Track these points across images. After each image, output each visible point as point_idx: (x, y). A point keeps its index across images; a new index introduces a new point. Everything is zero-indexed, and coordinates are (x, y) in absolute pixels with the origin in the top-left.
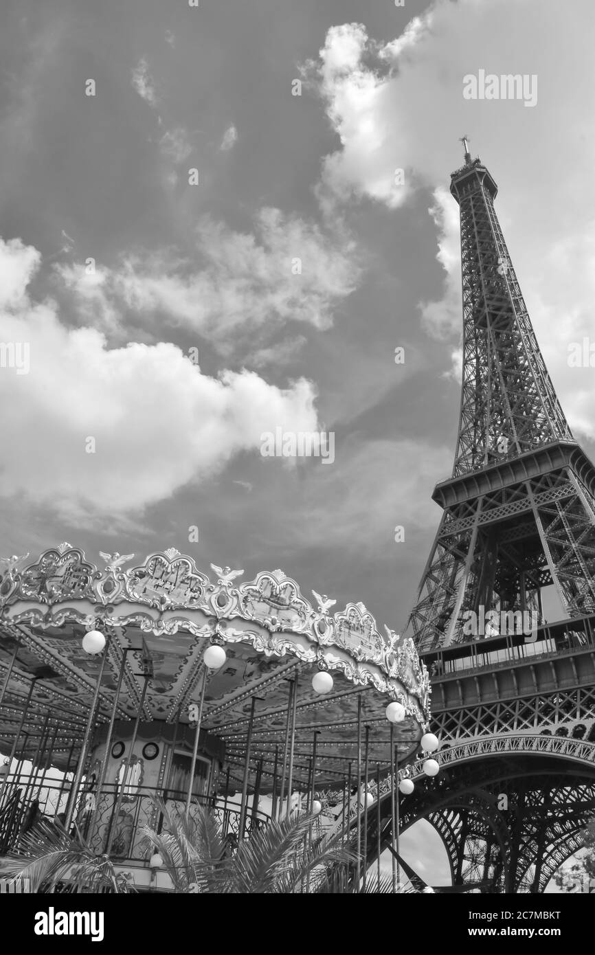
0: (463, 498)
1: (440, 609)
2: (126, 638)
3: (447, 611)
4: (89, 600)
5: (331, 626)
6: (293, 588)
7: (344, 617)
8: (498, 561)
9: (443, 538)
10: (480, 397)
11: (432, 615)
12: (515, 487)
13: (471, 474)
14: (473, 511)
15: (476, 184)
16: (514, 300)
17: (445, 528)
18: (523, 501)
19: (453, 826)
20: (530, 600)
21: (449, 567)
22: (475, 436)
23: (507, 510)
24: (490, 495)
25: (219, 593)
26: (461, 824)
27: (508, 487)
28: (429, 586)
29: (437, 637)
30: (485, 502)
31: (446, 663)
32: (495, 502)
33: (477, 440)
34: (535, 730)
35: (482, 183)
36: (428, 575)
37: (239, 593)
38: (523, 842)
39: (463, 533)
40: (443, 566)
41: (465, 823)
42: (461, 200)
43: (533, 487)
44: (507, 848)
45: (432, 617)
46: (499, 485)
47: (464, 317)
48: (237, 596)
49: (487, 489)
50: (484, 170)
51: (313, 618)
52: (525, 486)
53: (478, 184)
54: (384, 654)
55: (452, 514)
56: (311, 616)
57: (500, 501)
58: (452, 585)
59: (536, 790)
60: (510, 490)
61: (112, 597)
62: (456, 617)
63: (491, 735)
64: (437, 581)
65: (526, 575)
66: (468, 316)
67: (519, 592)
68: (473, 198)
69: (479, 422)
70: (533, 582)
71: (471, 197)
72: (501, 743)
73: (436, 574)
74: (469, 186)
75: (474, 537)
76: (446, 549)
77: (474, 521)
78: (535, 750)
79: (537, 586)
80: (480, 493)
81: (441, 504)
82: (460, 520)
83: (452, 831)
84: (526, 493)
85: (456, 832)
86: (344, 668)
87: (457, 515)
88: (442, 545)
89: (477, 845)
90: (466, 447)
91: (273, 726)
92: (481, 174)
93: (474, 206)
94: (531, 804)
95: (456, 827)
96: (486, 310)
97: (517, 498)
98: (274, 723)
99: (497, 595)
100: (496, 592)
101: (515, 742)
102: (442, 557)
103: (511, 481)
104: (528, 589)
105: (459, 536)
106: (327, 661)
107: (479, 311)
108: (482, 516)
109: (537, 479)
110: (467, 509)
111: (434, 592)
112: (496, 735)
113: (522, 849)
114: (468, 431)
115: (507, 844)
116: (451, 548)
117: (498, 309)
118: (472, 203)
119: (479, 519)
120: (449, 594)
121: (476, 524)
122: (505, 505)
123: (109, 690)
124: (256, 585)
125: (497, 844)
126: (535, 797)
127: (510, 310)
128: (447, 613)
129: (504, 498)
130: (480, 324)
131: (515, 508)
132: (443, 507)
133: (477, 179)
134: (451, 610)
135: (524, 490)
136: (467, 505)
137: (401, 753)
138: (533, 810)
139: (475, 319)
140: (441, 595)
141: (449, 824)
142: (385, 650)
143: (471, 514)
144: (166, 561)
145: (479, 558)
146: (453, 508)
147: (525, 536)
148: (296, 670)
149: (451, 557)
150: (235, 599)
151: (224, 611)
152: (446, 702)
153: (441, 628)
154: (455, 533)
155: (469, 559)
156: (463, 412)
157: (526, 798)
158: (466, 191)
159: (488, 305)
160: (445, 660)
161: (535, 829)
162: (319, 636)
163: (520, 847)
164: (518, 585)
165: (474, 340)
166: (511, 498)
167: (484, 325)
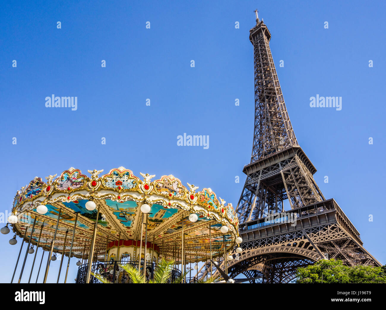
0: (254, 171)
1: (246, 210)
2: (107, 206)
3: (249, 210)
4: (86, 190)
5: (197, 197)
6: (178, 182)
7: (202, 194)
8: (268, 192)
9: (247, 186)
10: (262, 131)
11: (243, 212)
12: (274, 165)
13: (258, 162)
14: (258, 175)
15: (261, 34)
16: (277, 89)
17: (248, 182)
18: (278, 170)
19: (251, 275)
20: (279, 205)
21: (249, 195)
22: (259, 147)
23: (271, 174)
24: (265, 169)
25: (145, 184)
26: (254, 274)
27: (272, 165)
28: (242, 202)
29: (245, 219)
30: (263, 171)
31: (248, 227)
32: (267, 171)
33: (260, 149)
34: (280, 245)
35: (264, 34)
36: (242, 198)
37: (153, 184)
38: (275, 278)
39: (254, 183)
40: (247, 195)
41: (255, 274)
42: (254, 43)
43: (282, 165)
44: (269, 280)
45: (243, 213)
46: (268, 165)
47: (255, 98)
48: (153, 185)
49: (264, 166)
50: (265, 27)
51: (188, 194)
52: (278, 164)
53: (262, 34)
54: (220, 208)
55: (250, 177)
56: (187, 193)
57: (269, 171)
58: (250, 201)
59: (279, 263)
60: (273, 166)
61: (96, 188)
62: (252, 212)
63: (264, 247)
64: (245, 200)
65: (278, 196)
66: (257, 98)
67: (275, 202)
68: (260, 42)
69: (261, 142)
70: (280, 199)
71: (259, 41)
72: (267, 250)
73: (244, 198)
74: (258, 35)
75: (258, 185)
76: (248, 189)
77: (259, 179)
78: (279, 251)
79: (282, 200)
80: (261, 168)
81: (246, 173)
82: (253, 179)
83: (251, 276)
84: (279, 167)
85: (252, 276)
86: (203, 213)
87: (252, 177)
88: (247, 188)
89: (260, 280)
90: (256, 151)
91: (177, 239)
92: (263, 29)
93: (260, 46)
94: (277, 267)
95: (252, 275)
96: (265, 94)
97: (275, 169)
98: (177, 238)
99: (267, 204)
100: (266, 203)
101: (272, 249)
102: (247, 192)
103: (273, 163)
104: (278, 201)
105: (253, 184)
106: (195, 210)
107: (261, 95)
108: (262, 176)
109: (283, 162)
110: (256, 174)
111: (244, 204)
112: (266, 247)
113: (274, 280)
114: (257, 145)
115: (269, 279)
116: (250, 189)
117: (270, 93)
118: (259, 44)
119: (260, 178)
120: (249, 205)
121: (260, 179)
122: (271, 172)
123: (108, 229)
124: (161, 181)
125: (266, 279)
126: (279, 265)
127: (275, 94)
128: (249, 211)
129: (270, 169)
130: (262, 101)
131: (274, 173)
132: (247, 174)
133: (262, 31)
134: (250, 210)
135: (278, 166)
136: (256, 173)
137: (227, 247)
138: (278, 269)
139: (260, 99)
140: (246, 205)
141: (250, 274)
142: (220, 207)
143: (258, 176)
144: (119, 172)
145: (261, 192)
146: (250, 175)
147: (278, 183)
148: (183, 215)
149: (250, 192)
150: (152, 186)
151: (148, 191)
152: (248, 239)
153: (247, 216)
154: (251, 183)
155: (257, 192)
156: (254, 138)
157: (276, 265)
158: (257, 38)
159: (265, 92)
160: (248, 226)
161: (279, 274)
162: (191, 200)
163: (274, 279)
164: (275, 200)
165: (259, 108)
166: (273, 169)
167: (264, 101)
